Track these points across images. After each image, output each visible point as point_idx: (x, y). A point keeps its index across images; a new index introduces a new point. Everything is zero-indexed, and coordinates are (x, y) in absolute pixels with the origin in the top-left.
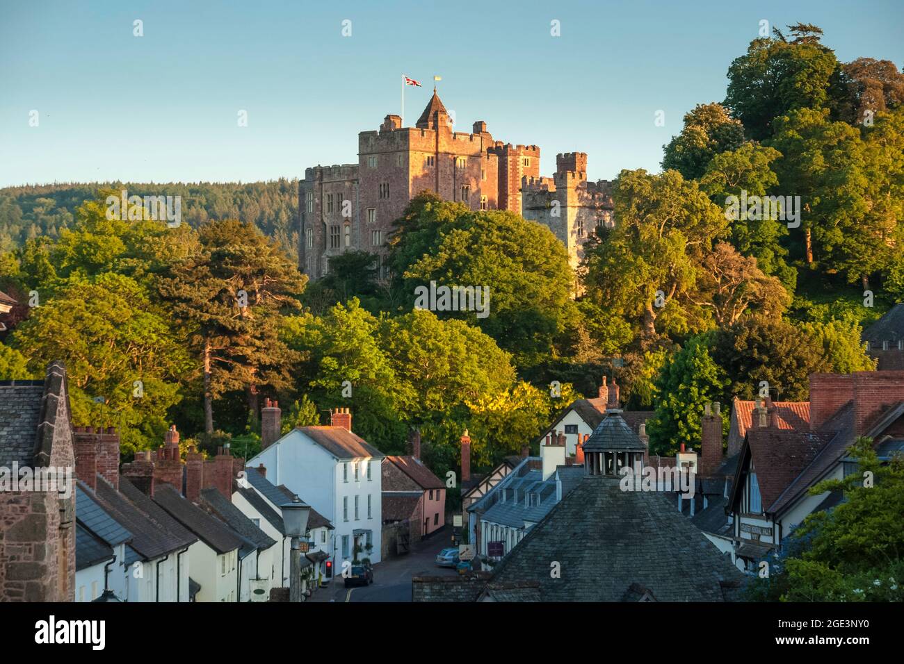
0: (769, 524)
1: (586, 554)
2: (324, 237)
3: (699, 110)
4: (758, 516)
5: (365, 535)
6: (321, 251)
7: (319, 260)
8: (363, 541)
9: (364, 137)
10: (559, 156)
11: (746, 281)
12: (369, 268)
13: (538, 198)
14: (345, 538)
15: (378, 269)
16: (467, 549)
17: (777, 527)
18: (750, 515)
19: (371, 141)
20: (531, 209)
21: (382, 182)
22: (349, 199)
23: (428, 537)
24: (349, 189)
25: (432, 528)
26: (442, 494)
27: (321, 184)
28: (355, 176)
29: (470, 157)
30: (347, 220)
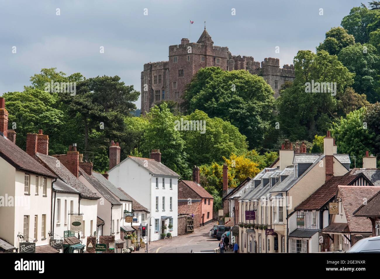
2: (152, 96)
5: (168, 220)
6: (151, 103)
7: (150, 107)
8: (167, 223)
9: (171, 48)
13: (255, 71)
14: (157, 220)
16: (230, 220)
19: (175, 50)
21: (180, 69)
22: (164, 77)
23: (203, 224)
24: (165, 73)
25: (206, 220)
26: (212, 202)
27: (151, 71)
28: (167, 67)
29: (222, 58)
30: (163, 88)
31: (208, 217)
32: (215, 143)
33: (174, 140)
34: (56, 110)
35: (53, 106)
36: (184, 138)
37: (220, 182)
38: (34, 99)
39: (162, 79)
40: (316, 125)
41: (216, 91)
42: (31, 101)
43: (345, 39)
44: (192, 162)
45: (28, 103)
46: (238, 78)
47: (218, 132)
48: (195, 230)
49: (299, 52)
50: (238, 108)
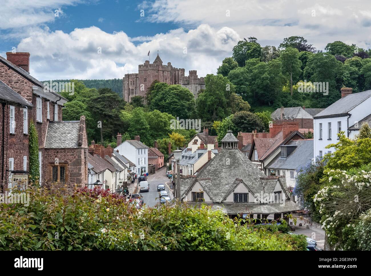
0: (260, 163)
1: (223, 170)
3: (226, 59)
4: (257, 161)
5: (144, 168)
6: (129, 96)
7: (128, 98)
8: (143, 170)
9: (140, 66)
10: (190, 71)
11: (239, 103)
12: (141, 100)
13: (185, 82)
14: (139, 169)
15: (144, 100)
17: (263, 164)
18: (255, 161)
19: (142, 67)
20: (183, 84)
21: (145, 78)
22: (136, 82)
23: (160, 168)
24: (136, 80)
25: (161, 166)
26: (163, 157)
27: (129, 78)
28: (137, 76)
29: (167, 71)
30: (135, 88)
31: (162, 165)
32: (165, 126)
33: (144, 125)
34: (86, 112)
35: (85, 110)
36: (149, 124)
37: (167, 147)
38: (75, 106)
39: (135, 83)
40: (216, 113)
41: (164, 96)
42: (74, 107)
43: (232, 65)
44: (153, 136)
45: (72, 109)
46: (176, 89)
47: (166, 120)
48: (156, 171)
49: (207, 75)
50: (176, 105)
